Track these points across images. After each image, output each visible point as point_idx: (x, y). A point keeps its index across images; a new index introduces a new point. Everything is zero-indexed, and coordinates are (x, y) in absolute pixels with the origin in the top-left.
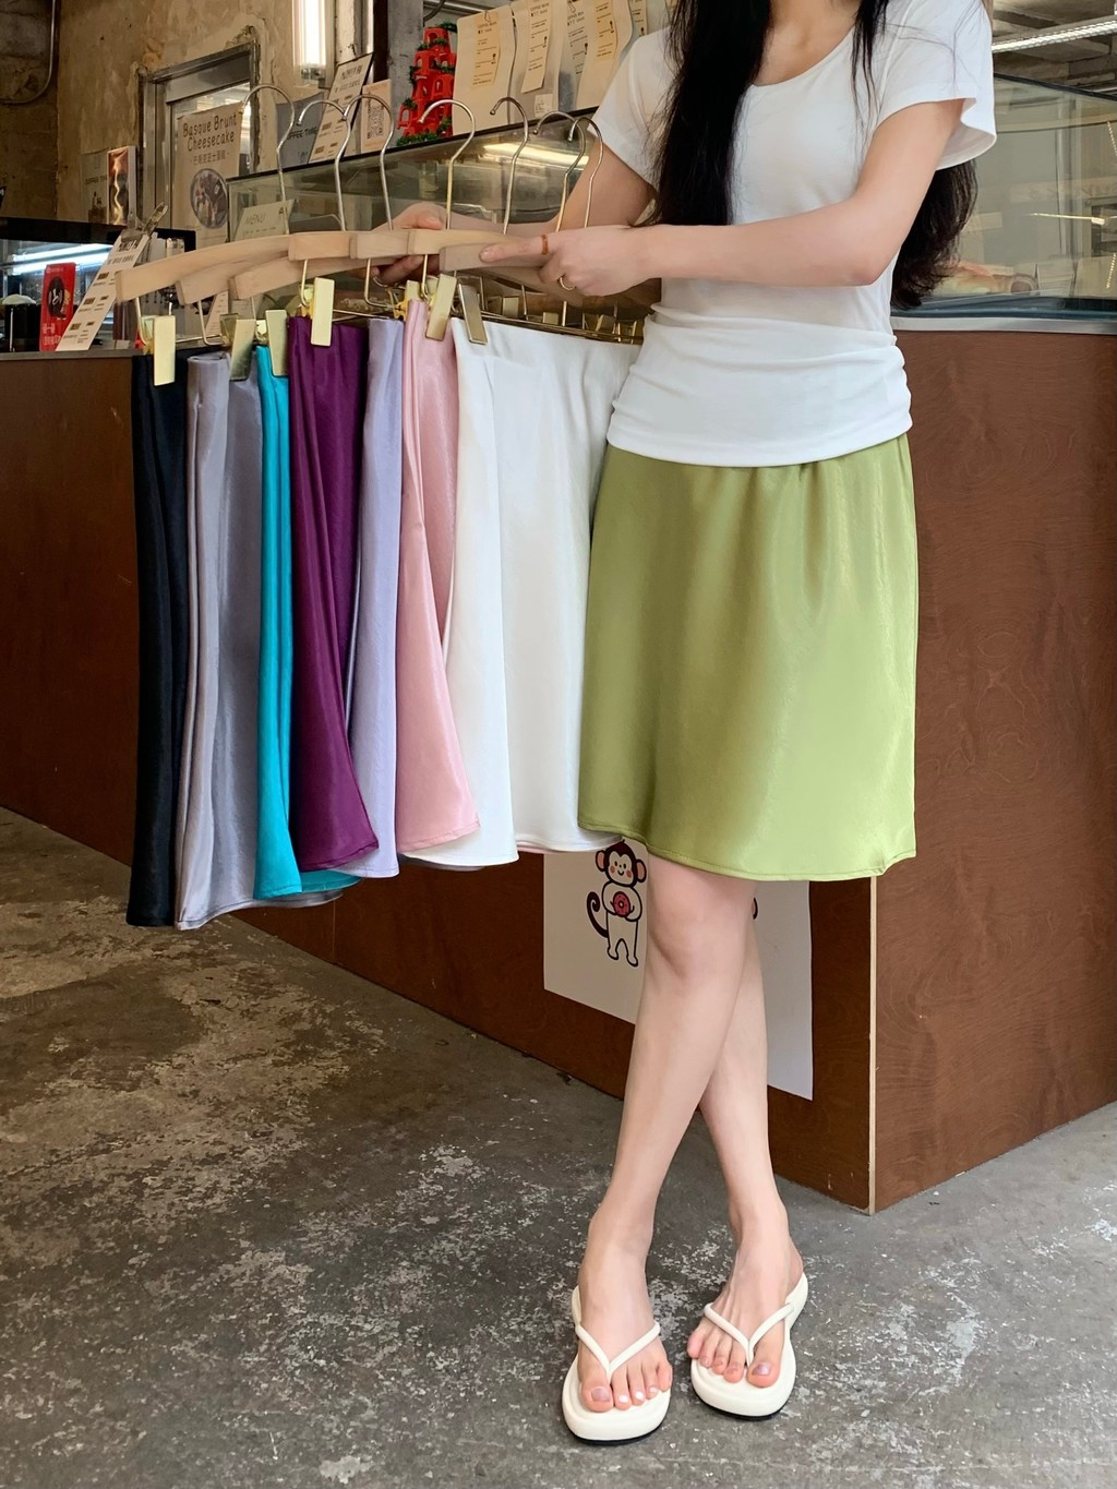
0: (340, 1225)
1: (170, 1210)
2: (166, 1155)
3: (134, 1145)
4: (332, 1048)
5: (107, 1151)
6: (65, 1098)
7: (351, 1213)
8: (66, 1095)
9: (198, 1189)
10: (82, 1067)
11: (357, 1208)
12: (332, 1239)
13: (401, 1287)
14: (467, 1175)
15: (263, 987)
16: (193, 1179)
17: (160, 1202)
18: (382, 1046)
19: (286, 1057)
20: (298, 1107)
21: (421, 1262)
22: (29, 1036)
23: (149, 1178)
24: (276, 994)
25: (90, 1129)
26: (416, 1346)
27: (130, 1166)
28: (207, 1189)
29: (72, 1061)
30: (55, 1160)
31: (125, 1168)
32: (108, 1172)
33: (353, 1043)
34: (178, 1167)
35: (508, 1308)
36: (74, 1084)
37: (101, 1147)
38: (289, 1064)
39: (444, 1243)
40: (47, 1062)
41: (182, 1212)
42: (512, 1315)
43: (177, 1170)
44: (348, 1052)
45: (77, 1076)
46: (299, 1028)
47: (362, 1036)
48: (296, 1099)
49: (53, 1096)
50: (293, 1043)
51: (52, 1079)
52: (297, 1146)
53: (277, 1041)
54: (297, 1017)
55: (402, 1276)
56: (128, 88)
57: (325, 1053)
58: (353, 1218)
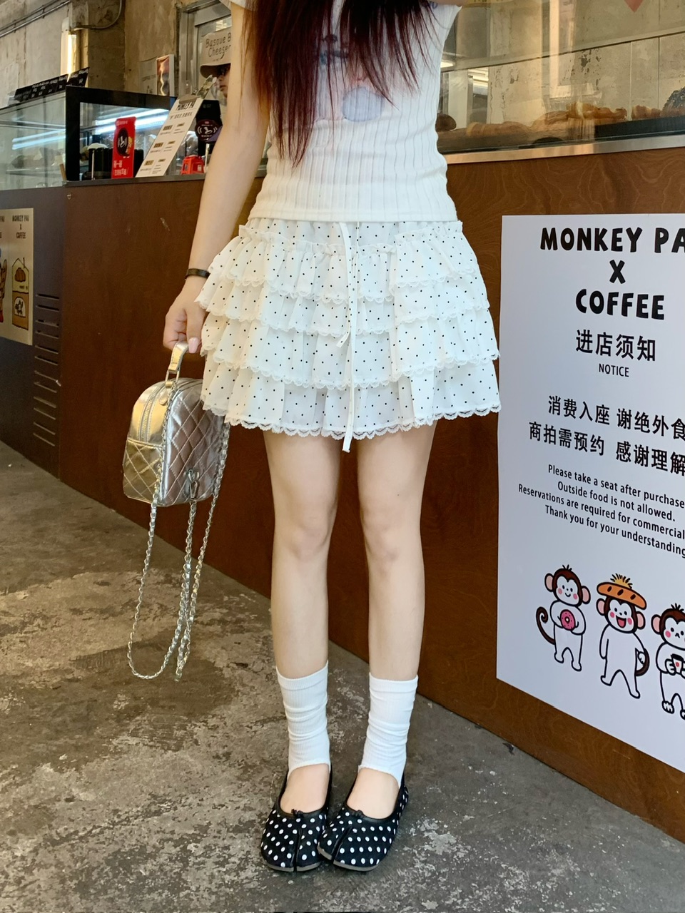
1: (211, 883)
2: (205, 819)
3: (180, 808)
5: (158, 813)
6: (125, 756)
8: (125, 753)
9: (232, 859)
10: (139, 725)
16: (227, 848)
17: (201, 872)
22: (99, 693)
23: (192, 845)
25: (145, 789)
27: (177, 830)
28: (241, 859)
29: (131, 718)
30: (117, 820)
31: (173, 832)
32: (160, 836)
34: (215, 834)
36: (133, 741)
37: (153, 808)
40: (113, 719)
41: (220, 885)
43: (215, 837)
45: (134, 734)
49: (116, 753)
51: (116, 736)
56: (170, 17)
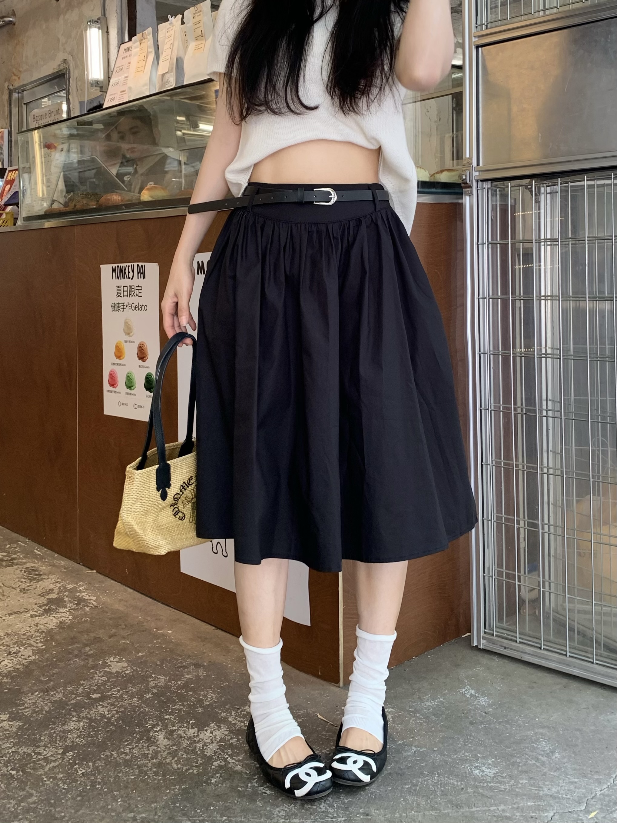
0: (45, 699)
4: (65, 607)
7: (52, 693)
11: (55, 690)
12: (37, 707)
13: (70, 731)
14: (122, 672)
15: (36, 576)
18: (94, 605)
19: (39, 612)
20: (38, 638)
21: (83, 718)
24: (42, 580)
26: (69, 763)
33: (77, 605)
35: (127, 741)
38: (40, 616)
39: (99, 707)
42: (128, 745)
44: (74, 609)
46: (50, 597)
47: (84, 600)
48: (38, 634)
50: (43, 605)
52: (32, 658)
53: (36, 604)
54: (51, 591)
55: (72, 725)
57: (61, 610)
58: (52, 696)
